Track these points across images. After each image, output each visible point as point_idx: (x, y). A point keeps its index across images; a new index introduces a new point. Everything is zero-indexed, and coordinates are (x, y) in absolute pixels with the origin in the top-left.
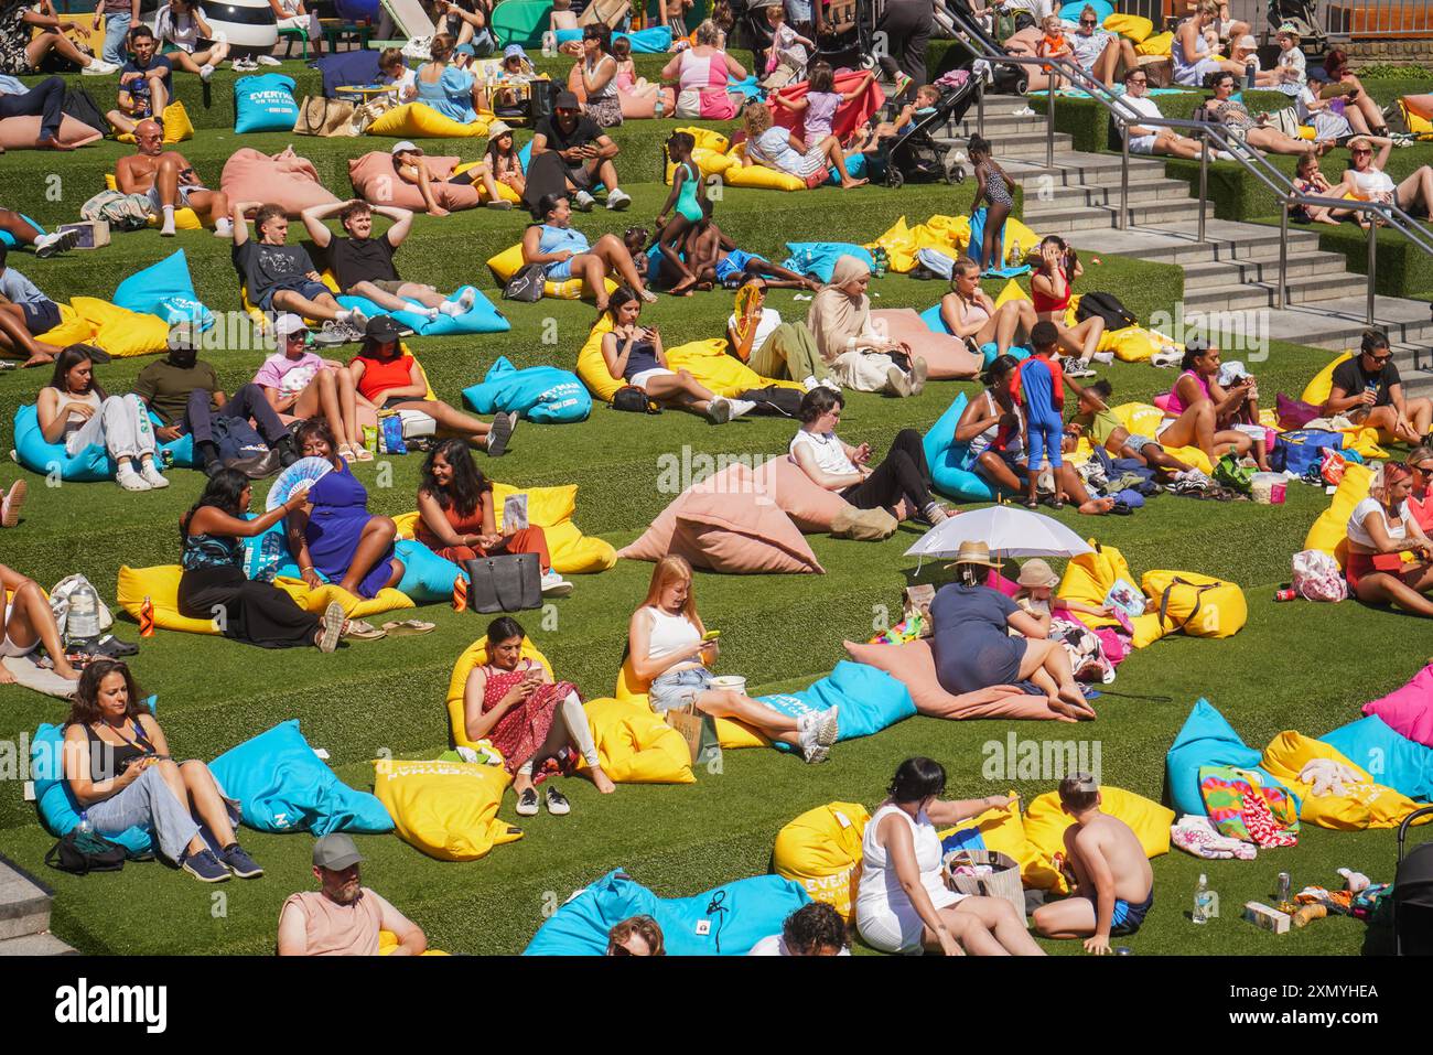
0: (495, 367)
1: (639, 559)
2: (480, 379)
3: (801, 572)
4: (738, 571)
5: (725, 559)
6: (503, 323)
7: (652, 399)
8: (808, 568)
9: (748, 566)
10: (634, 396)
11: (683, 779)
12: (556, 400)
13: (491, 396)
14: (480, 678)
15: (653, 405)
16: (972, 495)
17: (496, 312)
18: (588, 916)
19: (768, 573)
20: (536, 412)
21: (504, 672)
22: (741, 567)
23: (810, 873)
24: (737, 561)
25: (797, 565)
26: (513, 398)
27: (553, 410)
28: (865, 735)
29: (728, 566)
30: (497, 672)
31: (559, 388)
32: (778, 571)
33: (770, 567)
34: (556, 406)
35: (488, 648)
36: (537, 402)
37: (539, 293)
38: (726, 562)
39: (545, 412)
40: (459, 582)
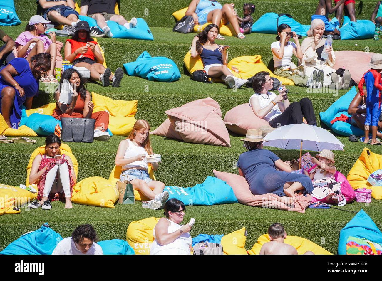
0: (141, 55)
1: (158, 135)
2: (134, 60)
3: (220, 145)
4: (192, 142)
5: (186, 135)
6: (151, 37)
7: (209, 76)
8: (224, 144)
9: (196, 140)
10: (201, 74)
11: (108, 205)
12: (158, 70)
13: (134, 67)
14: (39, 159)
15: (210, 79)
16: (344, 133)
17: (148, 31)
18: (30, 241)
19: (206, 144)
20: (149, 75)
21: (51, 158)
22: (194, 140)
23: (136, 241)
24: (192, 137)
25: (219, 142)
26: (142, 69)
27: (156, 75)
28: (205, 205)
29: (188, 139)
30: (47, 157)
31: (161, 65)
32: (210, 144)
33: (206, 141)
34: (157, 73)
35: (46, 148)
36: (150, 71)
37: (189, 30)
38: (187, 137)
39: (153, 75)
40: (57, 128)
